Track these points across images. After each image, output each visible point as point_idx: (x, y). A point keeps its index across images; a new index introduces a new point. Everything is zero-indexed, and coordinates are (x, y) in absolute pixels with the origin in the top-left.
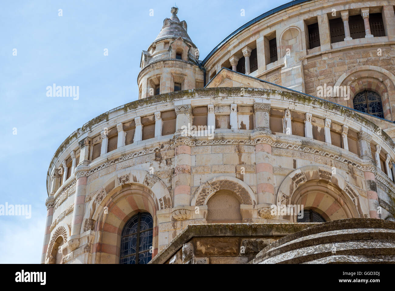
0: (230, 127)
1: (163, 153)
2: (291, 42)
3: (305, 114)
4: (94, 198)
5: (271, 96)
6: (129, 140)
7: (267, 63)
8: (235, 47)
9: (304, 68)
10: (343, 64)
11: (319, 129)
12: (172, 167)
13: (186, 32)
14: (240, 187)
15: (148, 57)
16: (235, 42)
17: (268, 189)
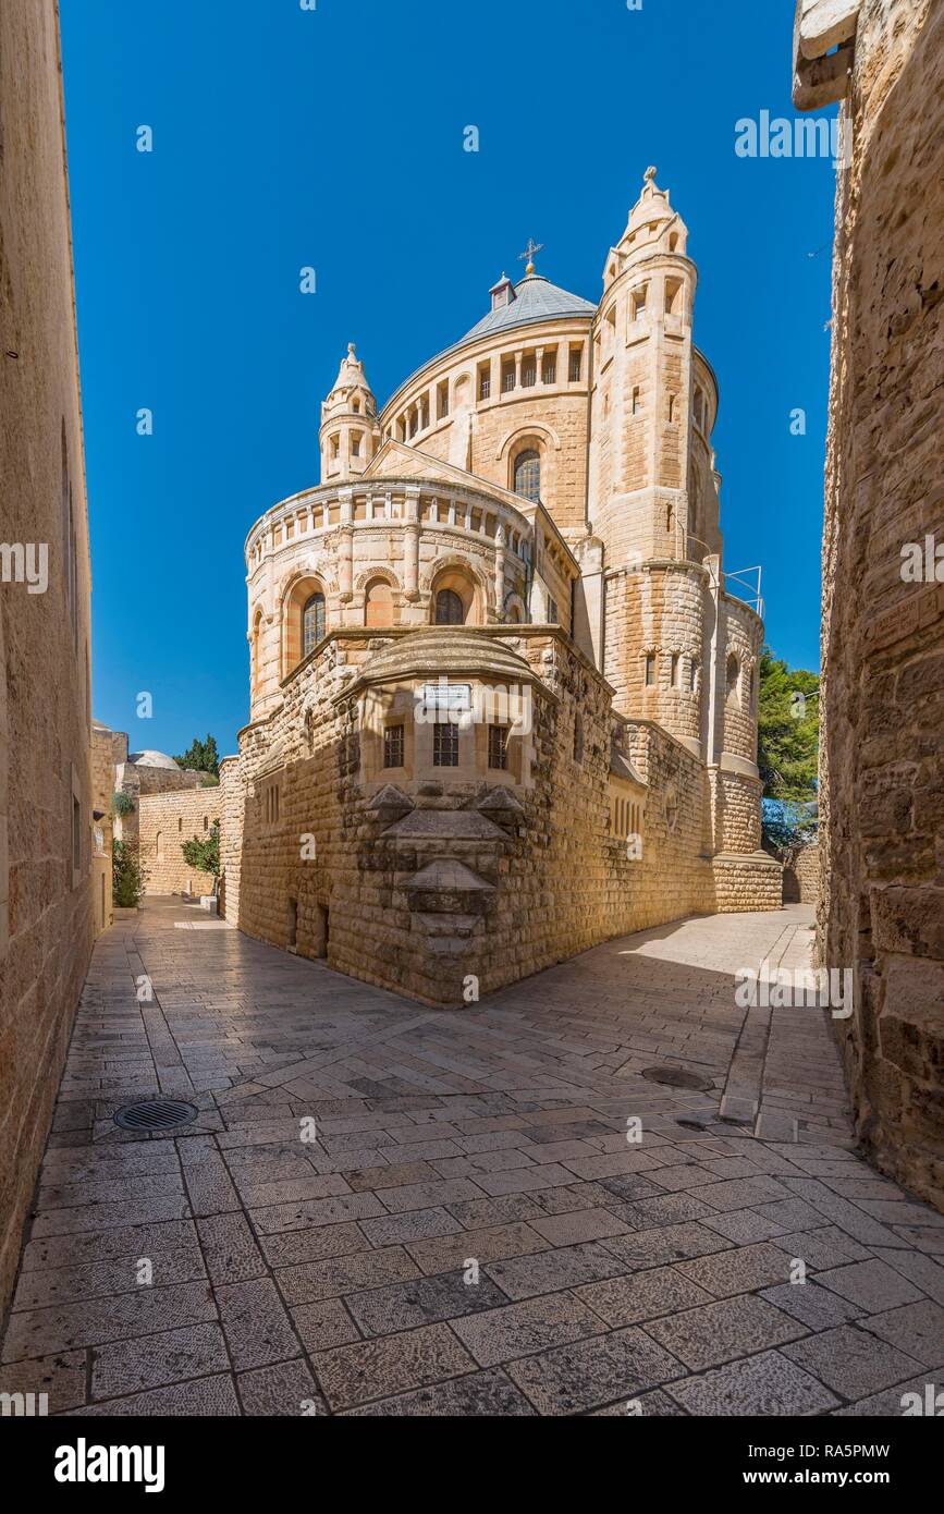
17: (413, 575)
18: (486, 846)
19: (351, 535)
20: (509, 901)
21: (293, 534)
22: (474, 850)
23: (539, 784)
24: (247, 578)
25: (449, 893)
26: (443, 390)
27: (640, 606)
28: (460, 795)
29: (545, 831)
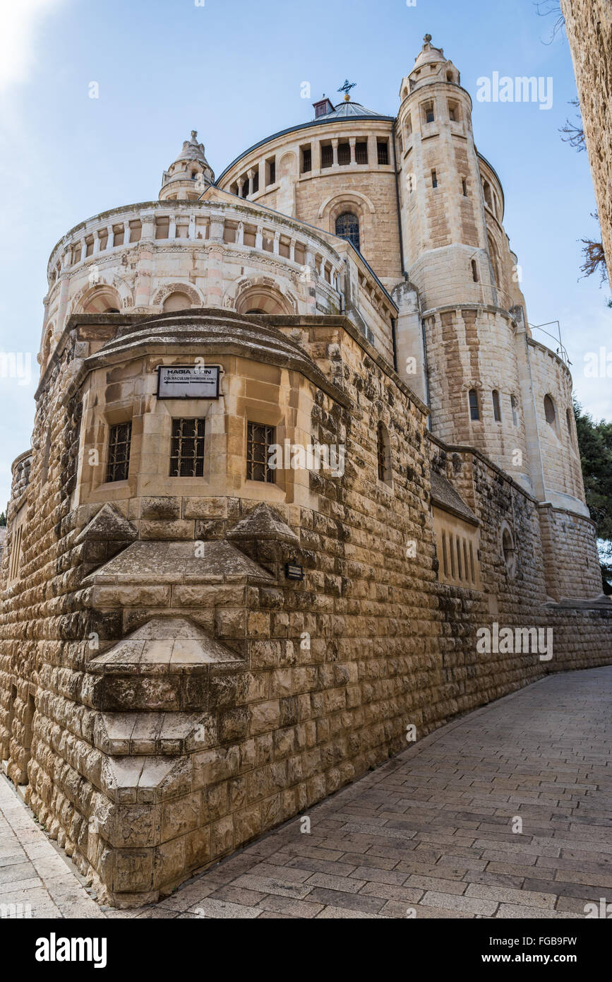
0: (188, 236)
1: (128, 258)
2: (288, 166)
3: (256, 227)
4: (73, 298)
5: (226, 209)
6: (103, 247)
7: (267, 185)
8: (241, 169)
9: (296, 190)
10: (329, 188)
11: (269, 241)
12: (135, 271)
13: (203, 155)
14: (192, 289)
15: (166, 176)
16: (241, 164)
18: (231, 592)
19: (151, 252)
20: (272, 681)
22: (210, 600)
23: (324, 505)
25: (157, 676)
28: (203, 519)
29: (338, 573)
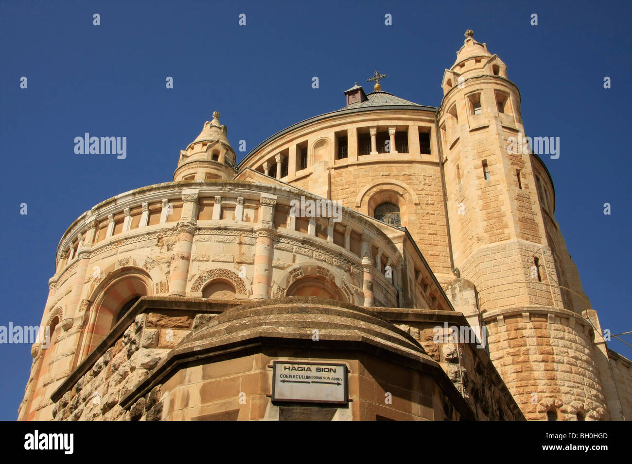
0: (234, 218)
2: (322, 152)
7: (297, 170)
9: (330, 177)
10: (368, 176)
17: (264, 280)
19: (192, 234)
21: (120, 231)
24: (51, 280)
26: (302, 150)
27: (527, 353)
